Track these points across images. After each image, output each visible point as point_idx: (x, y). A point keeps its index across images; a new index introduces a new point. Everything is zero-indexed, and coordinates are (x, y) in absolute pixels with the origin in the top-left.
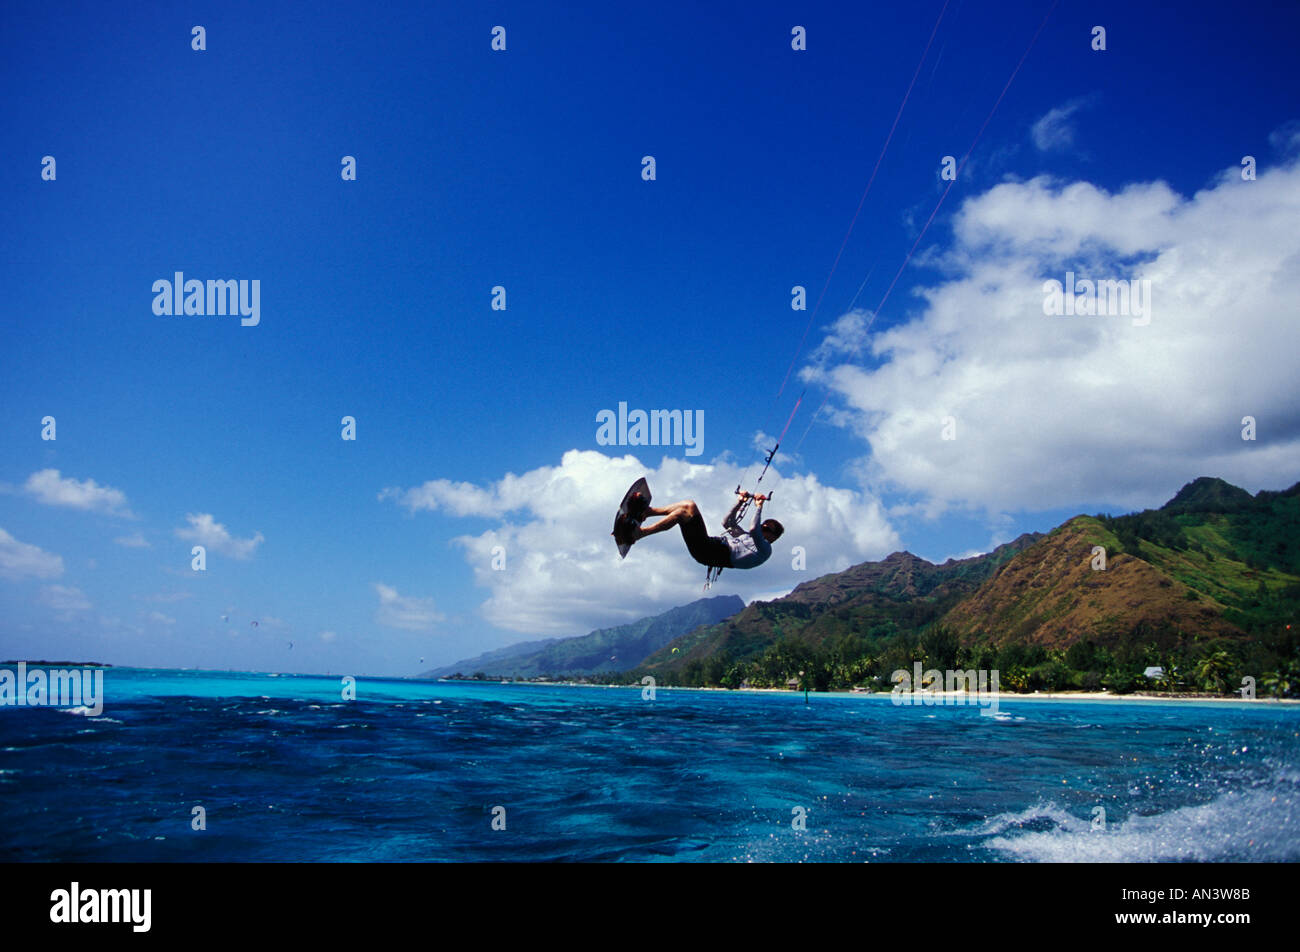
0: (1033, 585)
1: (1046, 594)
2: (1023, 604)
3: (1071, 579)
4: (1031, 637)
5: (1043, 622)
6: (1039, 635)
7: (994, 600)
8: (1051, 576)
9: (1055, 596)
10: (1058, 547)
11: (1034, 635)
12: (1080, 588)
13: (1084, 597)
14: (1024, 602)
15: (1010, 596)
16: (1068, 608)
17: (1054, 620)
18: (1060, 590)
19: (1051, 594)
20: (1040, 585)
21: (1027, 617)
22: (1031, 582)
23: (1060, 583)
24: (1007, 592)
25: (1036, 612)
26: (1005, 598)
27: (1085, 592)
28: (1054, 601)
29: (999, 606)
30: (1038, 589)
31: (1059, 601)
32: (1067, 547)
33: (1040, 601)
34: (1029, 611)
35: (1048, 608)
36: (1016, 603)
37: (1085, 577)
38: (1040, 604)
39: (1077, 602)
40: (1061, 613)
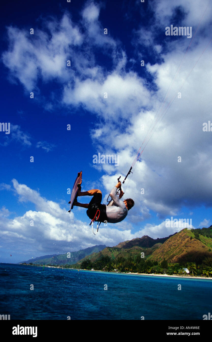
0: (174, 246)
1: (177, 248)
2: (171, 251)
3: (183, 245)
4: (172, 260)
5: (175, 256)
6: (174, 259)
7: (164, 249)
8: (178, 243)
9: (179, 249)
10: (180, 236)
11: (173, 259)
12: (184, 247)
13: (185, 249)
14: (171, 250)
15: (168, 248)
16: (181, 252)
17: (178, 255)
18: (180, 247)
19: (178, 248)
20: (175, 246)
21: (172, 254)
22: (173, 245)
23: (180, 246)
24: (167, 247)
25: (174, 253)
26: (167, 249)
27: (185, 248)
28: (178, 251)
29: (165, 251)
30: (175, 247)
31: (179, 250)
32: (182, 236)
33: (175, 250)
34: (172, 253)
35: (176, 252)
36: (169, 250)
37: (186, 244)
38: (175, 251)
39: (183, 251)
40: (179, 253)
